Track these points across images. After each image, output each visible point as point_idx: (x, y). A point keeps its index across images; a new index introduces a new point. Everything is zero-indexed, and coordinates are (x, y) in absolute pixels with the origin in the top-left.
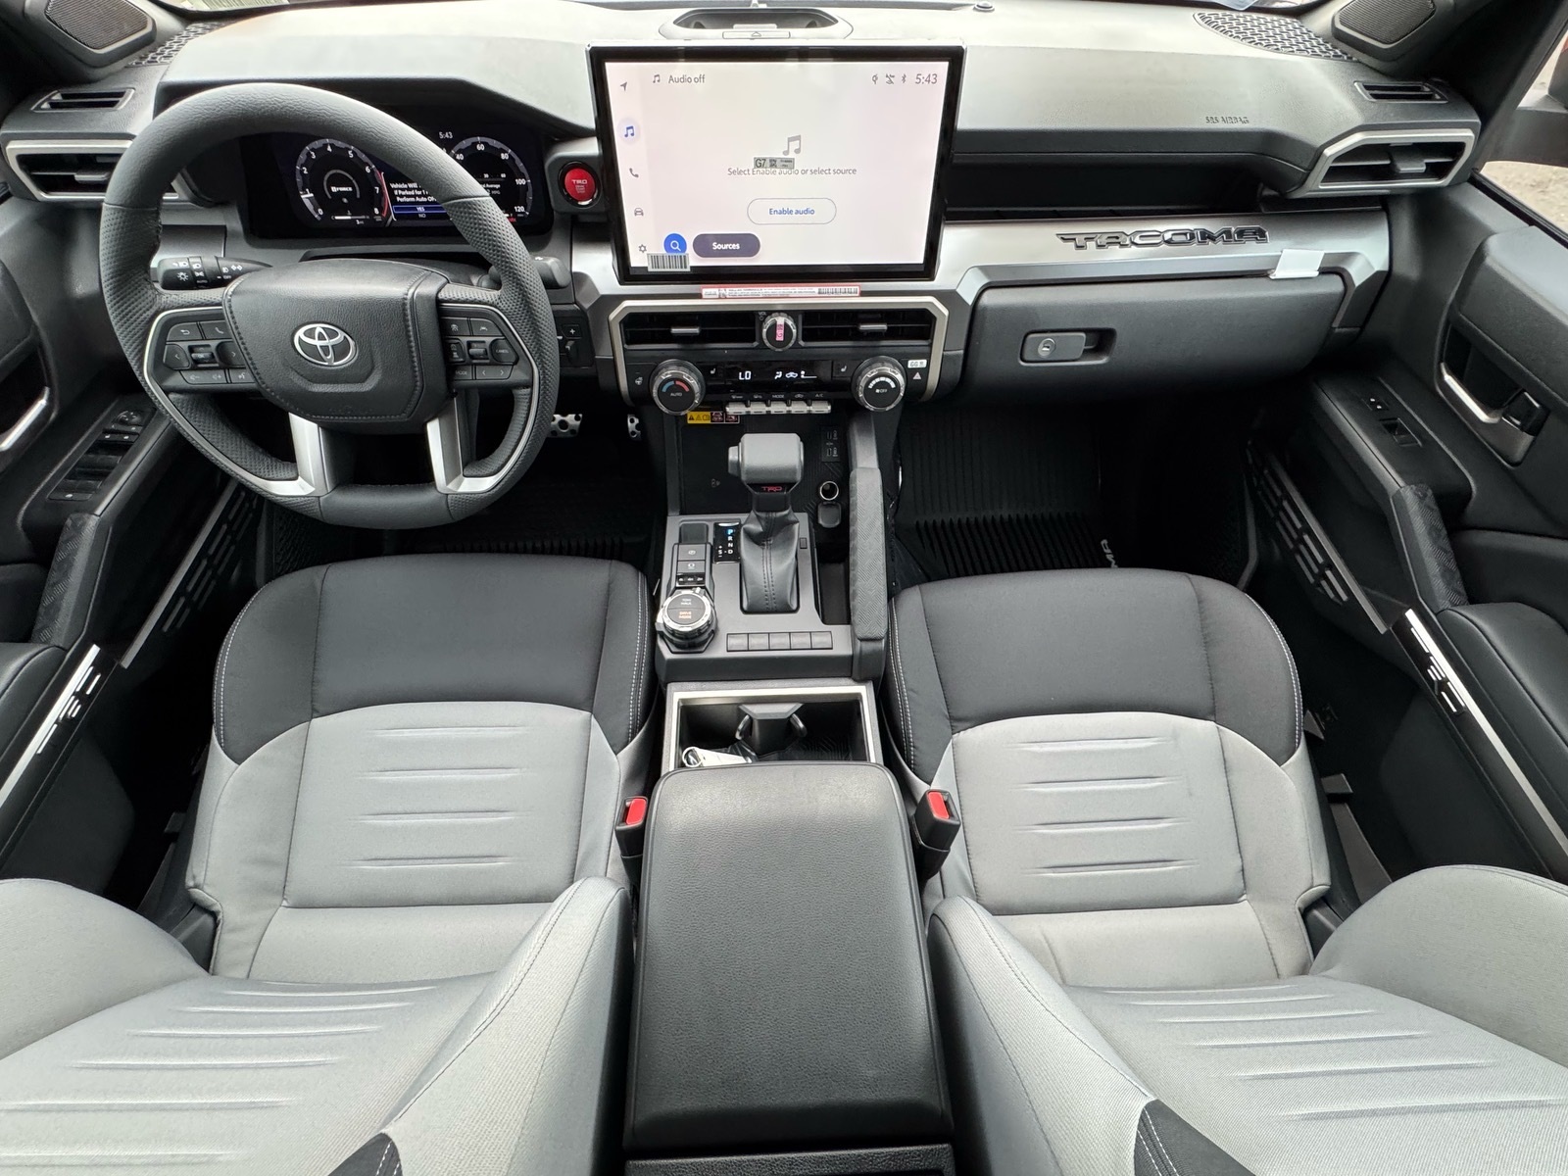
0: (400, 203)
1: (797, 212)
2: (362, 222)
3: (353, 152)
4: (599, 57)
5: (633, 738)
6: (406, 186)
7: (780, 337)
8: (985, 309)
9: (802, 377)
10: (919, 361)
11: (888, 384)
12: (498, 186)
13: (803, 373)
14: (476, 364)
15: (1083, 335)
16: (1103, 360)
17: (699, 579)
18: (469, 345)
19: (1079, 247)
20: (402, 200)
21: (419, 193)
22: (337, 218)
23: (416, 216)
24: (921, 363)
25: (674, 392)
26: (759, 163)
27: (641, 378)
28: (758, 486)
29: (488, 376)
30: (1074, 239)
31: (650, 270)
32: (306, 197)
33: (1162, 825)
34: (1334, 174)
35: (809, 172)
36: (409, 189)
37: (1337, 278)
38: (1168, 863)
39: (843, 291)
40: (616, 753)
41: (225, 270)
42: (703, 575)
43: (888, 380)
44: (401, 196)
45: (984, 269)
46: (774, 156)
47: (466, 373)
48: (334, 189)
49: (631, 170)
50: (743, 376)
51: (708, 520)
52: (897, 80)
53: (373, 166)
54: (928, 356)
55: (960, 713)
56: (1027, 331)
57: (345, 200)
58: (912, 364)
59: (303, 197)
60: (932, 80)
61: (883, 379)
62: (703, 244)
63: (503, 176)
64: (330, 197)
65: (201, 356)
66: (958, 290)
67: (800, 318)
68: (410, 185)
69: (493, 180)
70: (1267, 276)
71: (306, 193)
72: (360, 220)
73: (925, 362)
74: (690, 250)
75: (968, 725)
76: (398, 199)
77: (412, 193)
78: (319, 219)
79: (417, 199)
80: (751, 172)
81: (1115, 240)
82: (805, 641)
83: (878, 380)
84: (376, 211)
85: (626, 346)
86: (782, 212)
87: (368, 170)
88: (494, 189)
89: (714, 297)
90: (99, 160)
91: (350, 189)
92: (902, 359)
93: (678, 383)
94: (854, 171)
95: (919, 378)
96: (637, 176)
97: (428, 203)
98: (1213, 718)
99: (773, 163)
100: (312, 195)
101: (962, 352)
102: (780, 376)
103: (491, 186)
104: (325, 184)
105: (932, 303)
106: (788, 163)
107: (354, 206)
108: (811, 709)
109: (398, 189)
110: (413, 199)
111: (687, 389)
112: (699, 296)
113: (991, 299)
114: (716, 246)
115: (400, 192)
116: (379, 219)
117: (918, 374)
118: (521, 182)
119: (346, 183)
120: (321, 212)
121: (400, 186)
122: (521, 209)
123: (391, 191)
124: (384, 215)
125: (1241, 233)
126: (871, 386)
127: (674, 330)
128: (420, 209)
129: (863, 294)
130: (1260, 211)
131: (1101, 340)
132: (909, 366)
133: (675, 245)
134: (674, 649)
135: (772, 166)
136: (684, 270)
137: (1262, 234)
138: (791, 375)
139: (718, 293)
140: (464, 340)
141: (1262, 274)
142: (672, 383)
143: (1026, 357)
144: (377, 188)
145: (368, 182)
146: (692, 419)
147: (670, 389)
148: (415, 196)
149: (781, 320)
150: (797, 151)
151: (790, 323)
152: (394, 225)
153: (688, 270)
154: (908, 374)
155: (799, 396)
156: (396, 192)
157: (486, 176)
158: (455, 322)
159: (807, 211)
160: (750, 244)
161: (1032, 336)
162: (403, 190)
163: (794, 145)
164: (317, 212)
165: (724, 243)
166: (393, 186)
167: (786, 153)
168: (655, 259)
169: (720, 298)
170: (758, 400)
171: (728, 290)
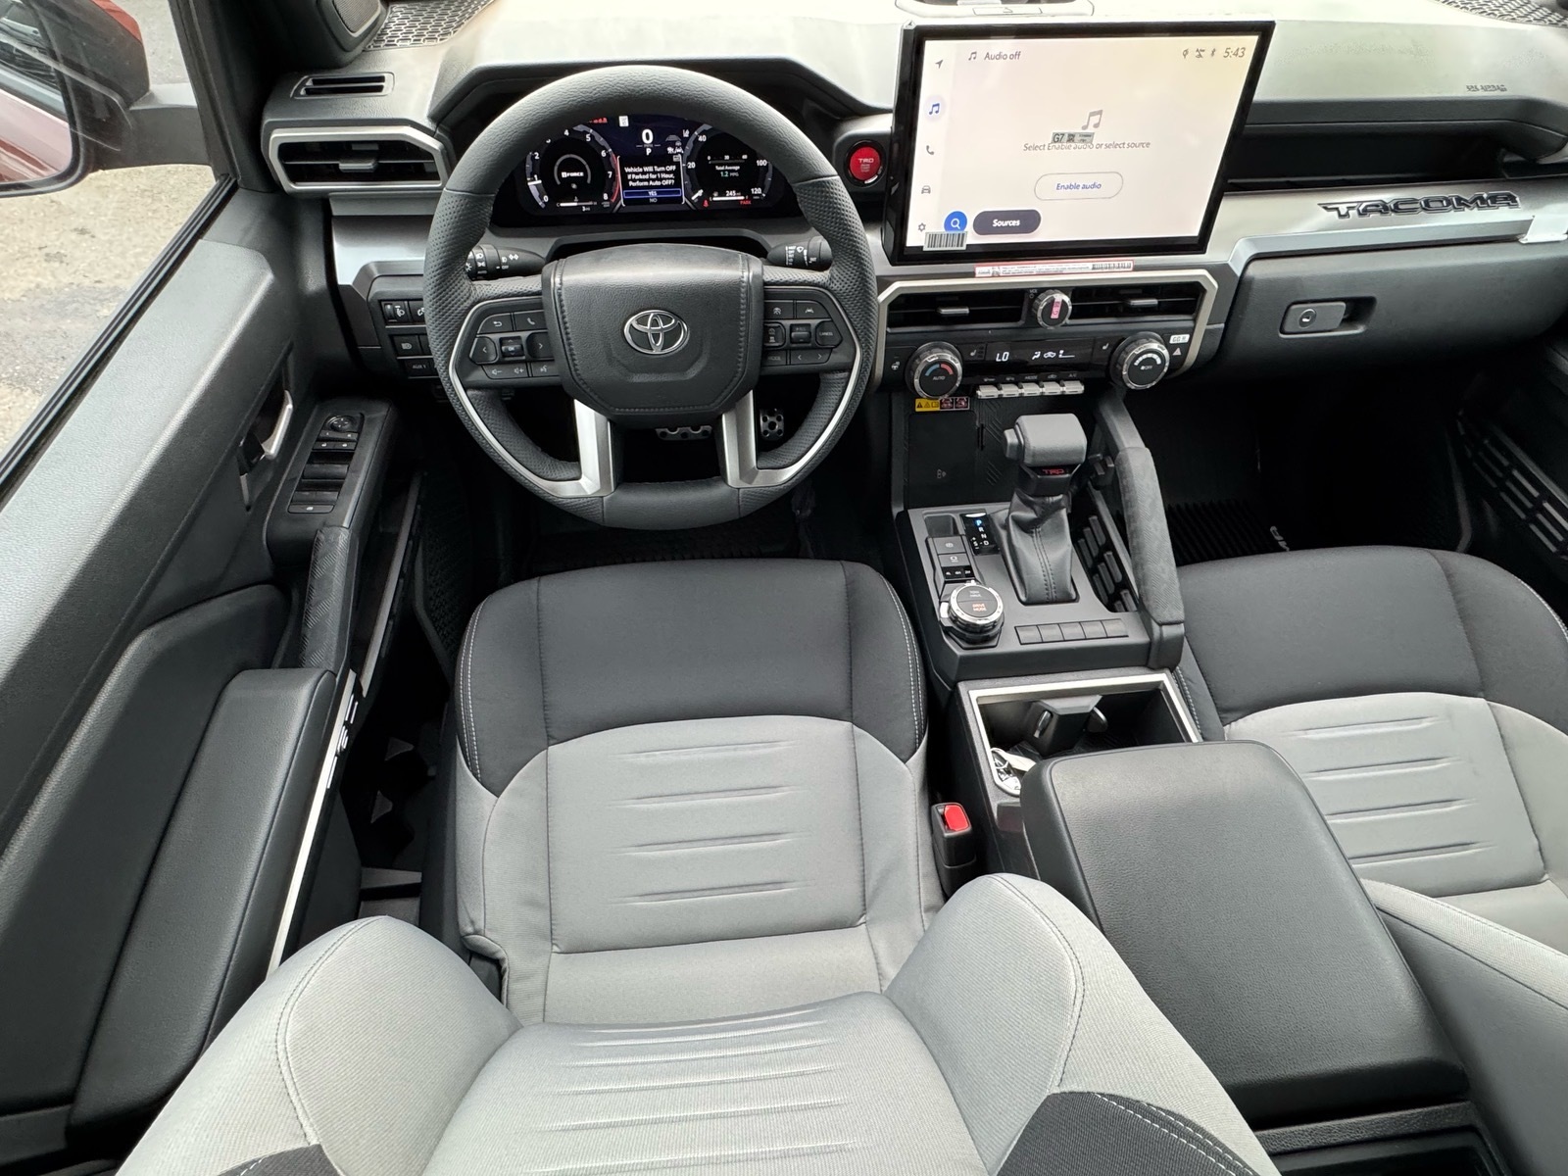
0: (632, 188)
1: (1085, 187)
2: (588, 209)
3: (592, 136)
4: (918, 36)
5: (920, 743)
6: (641, 170)
7: (1055, 315)
8: (1251, 281)
9: (1060, 356)
10: (1182, 336)
11: (1154, 360)
12: (737, 168)
13: (1062, 352)
14: (794, 349)
15: (1343, 304)
16: (1360, 330)
17: (967, 572)
18: (792, 327)
19: (1341, 216)
20: (634, 184)
21: (654, 176)
22: (562, 205)
23: (646, 201)
24: (1184, 338)
25: (937, 376)
26: (1057, 138)
27: (898, 363)
28: (1039, 469)
29: (801, 362)
30: (1337, 209)
31: (925, 249)
32: (534, 184)
33: (1454, 807)
35: (1104, 146)
36: (644, 173)
38: (1466, 847)
39: (1117, 265)
40: (904, 761)
41: (504, 260)
42: (969, 568)
43: (1155, 356)
44: (634, 180)
45: (1253, 241)
46: (1072, 131)
47: (779, 358)
48: (564, 175)
49: (928, 147)
50: (1000, 357)
51: (953, 512)
52: (1206, 54)
53: (610, 150)
54: (1191, 331)
55: (1225, 704)
56: (1293, 300)
57: (574, 186)
58: (1174, 339)
59: (529, 184)
60: (1240, 54)
61: (1150, 355)
62: (984, 223)
63: (745, 157)
64: (559, 183)
65: (511, 348)
66: (1228, 262)
68: (646, 169)
69: (736, 161)
70: (1516, 241)
71: (534, 180)
72: (586, 206)
73: (1187, 337)
74: (969, 227)
75: (1238, 715)
76: (631, 183)
77: (647, 177)
78: (543, 206)
79: (651, 183)
80: (1046, 147)
82: (1076, 631)
83: (1145, 356)
84: (606, 197)
85: (889, 330)
86: (1070, 187)
87: (603, 154)
88: (733, 171)
89: (988, 276)
90: (355, 148)
91: (582, 174)
92: (1167, 334)
93: (943, 366)
94: (1148, 144)
95: (1180, 353)
96: (932, 153)
97: (662, 186)
98: (1481, 694)
99: (1071, 138)
100: (540, 182)
101: (1222, 325)
102: (1038, 356)
103: (730, 168)
104: (556, 168)
105: (1205, 276)
106: (1087, 138)
107: (585, 191)
108: (1111, 700)
109: (632, 173)
110: (646, 183)
111: (951, 372)
112: (972, 275)
113: (1258, 271)
114: (996, 223)
115: (634, 176)
116: (606, 205)
118: (762, 163)
119: (579, 167)
120: (546, 198)
121: (635, 170)
122: (758, 191)
123: (624, 175)
124: (613, 200)
125: (1494, 199)
126: (1136, 364)
127: (944, 311)
128: (653, 193)
129: (1136, 269)
130: (1504, 177)
131: (1359, 308)
132: (1171, 342)
133: (955, 223)
134: (964, 645)
135: (1069, 141)
136: (960, 248)
137: (1513, 199)
138: (1050, 354)
139: (991, 272)
140: (787, 323)
141: (1511, 239)
142: (937, 366)
143: (1287, 329)
144: (610, 173)
145: (600, 167)
146: (920, 406)
147: (934, 373)
148: (648, 180)
149: (1060, 297)
150: (1096, 126)
151: (1067, 299)
152: (621, 211)
153: (964, 248)
154: (1171, 348)
155: (1052, 376)
156: (629, 177)
157: (727, 157)
158: (778, 305)
159: (1094, 186)
160: (1030, 220)
161: (1294, 307)
162: (637, 174)
163: (1095, 119)
164: (542, 199)
165: (1004, 220)
166: (627, 170)
167: (1085, 128)
168: (933, 238)
169: (993, 276)
170: (1010, 382)
171: (1001, 267)
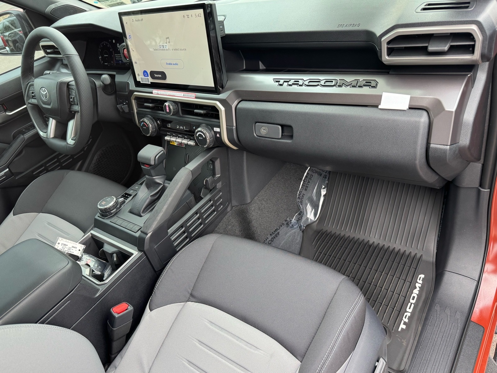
1: (174, 64)
2: (110, 65)
3: (109, 45)
4: (121, 15)
7: (168, 111)
11: (202, 136)
13: (184, 127)
15: (280, 127)
17: (129, 196)
19: (281, 85)
20: (117, 59)
22: (105, 64)
23: (120, 64)
24: (218, 130)
25: (144, 127)
28: (143, 164)
30: (279, 81)
31: (141, 82)
34: (391, 52)
35: (173, 50)
37: (425, 114)
39: (190, 95)
42: (131, 195)
43: (202, 134)
46: (164, 44)
48: (105, 56)
49: (132, 49)
50: (168, 125)
52: (190, 16)
54: (219, 126)
56: (255, 121)
58: (215, 129)
60: (199, 16)
62: (153, 74)
64: (105, 58)
65: (33, 95)
66: (227, 100)
67: (179, 104)
70: (377, 106)
71: (100, 57)
74: (149, 76)
75: (194, 300)
78: (102, 64)
80: (159, 50)
81: (296, 83)
83: (199, 133)
84: (112, 62)
85: (137, 108)
86: (169, 64)
87: (111, 50)
89: (156, 94)
91: (108, 56)
92: (212, 127)
94: (186, 49)
95: (219, 136)
96: (133, 51)
101: (235, 128)
102: (178, 127)
104: (103, 54)
105: (217, 104)
110: (119, 59)
111: (147, 126)
112: (152, 93)
114: (156, 76)
117: (218, 135)
119: (107, 54)
124: (114, 63)
126: (197, 135)
127: (145, 104)
129: (196, 98)
131: (287, 130)
134: (99, 215)
135: (163, 47)
136: (148, 83)
138: (181, 127)
139: (157, 92)
142: (143, 123)
143: (257, 134)
144: (113, 56)
145: (111, 54)
146: (171, 142)
147: (143, 125)
149: (168, 104)
151: (171, 105)
152: (116, 66)
153: (150, 83)
154: (214, 133)
155: (185, 136)
156: (116, 57)
158: (70, 89)
159: (176, 64)
160: (164, 75)
161: (257, 124)
163: (168, 40)
165: (157, 74)
166: (116, 55)
167: (166, 43)
168: (142, 79)
170: (169, 135)
171: (159, 91)
